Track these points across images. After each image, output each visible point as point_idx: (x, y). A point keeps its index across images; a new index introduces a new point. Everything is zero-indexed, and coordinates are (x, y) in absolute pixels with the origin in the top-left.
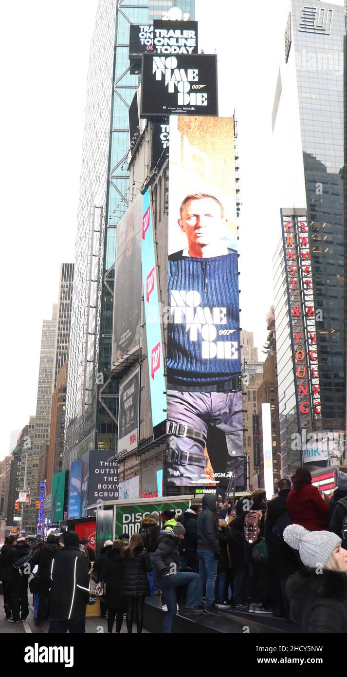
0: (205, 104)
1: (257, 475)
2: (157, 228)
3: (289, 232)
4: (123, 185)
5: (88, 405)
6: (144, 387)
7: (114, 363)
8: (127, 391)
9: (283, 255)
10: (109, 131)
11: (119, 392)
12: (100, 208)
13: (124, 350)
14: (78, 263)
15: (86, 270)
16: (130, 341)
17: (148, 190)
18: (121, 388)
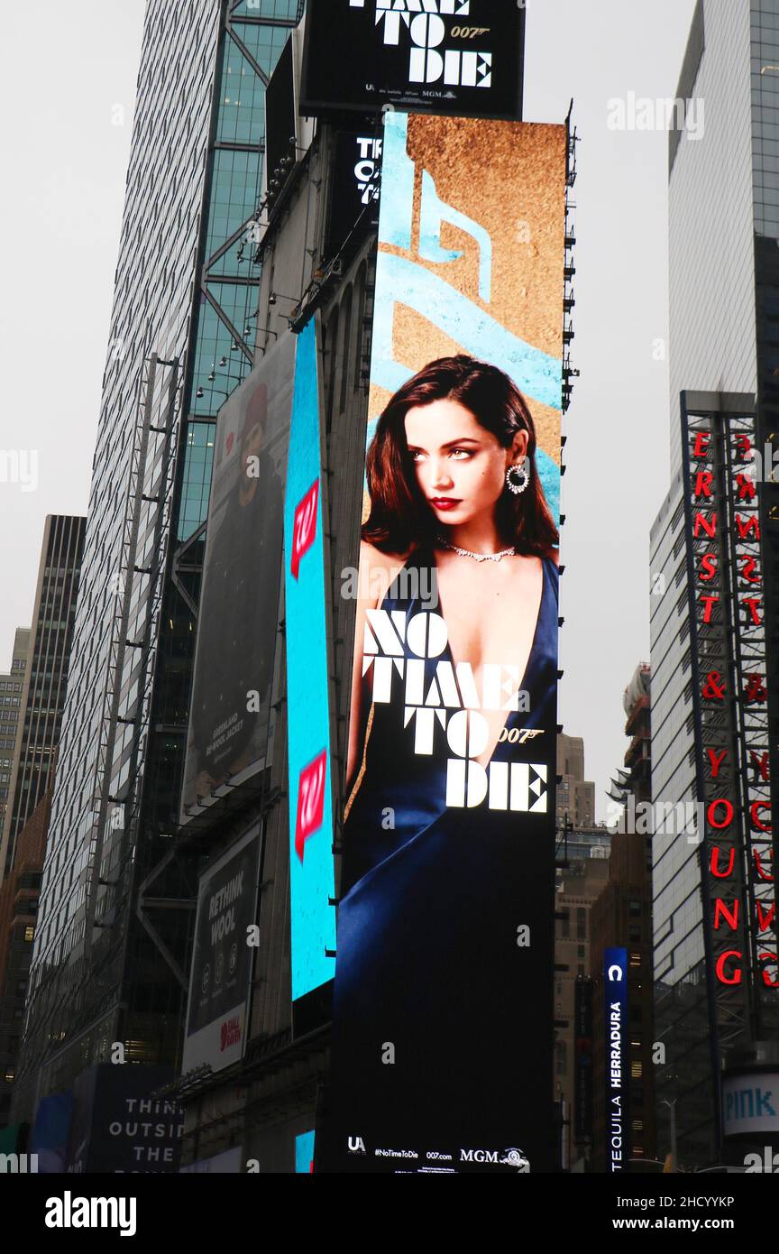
0: (486, 82)
1: (582, 1160)
2: (332, 431)
3: (702, 460)
4: (241, 302)
5: (102, 926)
6: (271, 882)
7: (188, 807)
8: (222, 891)
9: (682, 522)
10: (206, 146)
11: (196, 893)
12: (170, 363)
13: (220, 771)
14: (98, 517)
15: (120, 535)
16: (240, 747)
17: (311, 322)
18: (204, 881)
